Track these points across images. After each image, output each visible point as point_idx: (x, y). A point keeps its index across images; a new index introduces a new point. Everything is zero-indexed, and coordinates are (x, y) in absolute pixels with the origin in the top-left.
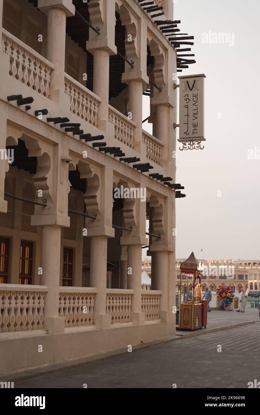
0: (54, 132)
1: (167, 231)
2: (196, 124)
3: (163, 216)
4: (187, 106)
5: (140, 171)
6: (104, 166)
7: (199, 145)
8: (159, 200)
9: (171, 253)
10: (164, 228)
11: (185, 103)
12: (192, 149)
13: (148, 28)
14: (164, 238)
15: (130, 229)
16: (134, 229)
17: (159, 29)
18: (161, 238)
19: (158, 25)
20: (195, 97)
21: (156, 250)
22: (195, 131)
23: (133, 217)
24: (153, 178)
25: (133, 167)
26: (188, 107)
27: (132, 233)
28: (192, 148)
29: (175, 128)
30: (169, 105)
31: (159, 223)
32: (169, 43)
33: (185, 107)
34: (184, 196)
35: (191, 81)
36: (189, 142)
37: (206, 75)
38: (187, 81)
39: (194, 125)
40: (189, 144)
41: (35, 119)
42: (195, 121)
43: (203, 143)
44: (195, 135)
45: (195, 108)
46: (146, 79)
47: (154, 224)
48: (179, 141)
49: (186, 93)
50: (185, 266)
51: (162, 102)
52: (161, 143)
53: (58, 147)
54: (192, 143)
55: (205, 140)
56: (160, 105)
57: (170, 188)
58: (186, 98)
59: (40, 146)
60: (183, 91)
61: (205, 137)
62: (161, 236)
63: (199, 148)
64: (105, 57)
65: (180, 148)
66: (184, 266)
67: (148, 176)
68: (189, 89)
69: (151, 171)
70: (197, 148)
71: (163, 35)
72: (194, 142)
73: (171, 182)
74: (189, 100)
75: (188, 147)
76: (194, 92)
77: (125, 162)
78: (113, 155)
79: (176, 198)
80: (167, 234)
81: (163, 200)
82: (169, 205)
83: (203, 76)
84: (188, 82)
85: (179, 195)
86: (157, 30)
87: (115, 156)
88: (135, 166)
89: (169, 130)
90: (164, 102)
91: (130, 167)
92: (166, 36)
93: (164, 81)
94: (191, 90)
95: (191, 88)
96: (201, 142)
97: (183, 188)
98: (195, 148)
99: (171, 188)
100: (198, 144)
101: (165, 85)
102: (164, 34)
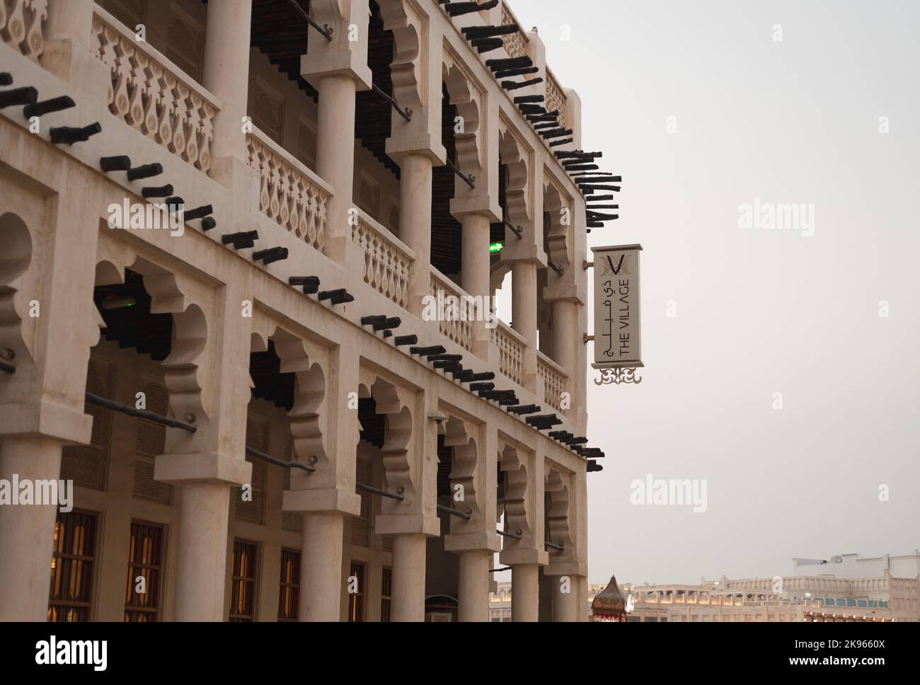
0: (419, 369)
1: (576, 537)
2: (626, 337)
3: (569, 508)
4: (608, 303)
5: (535, 428)
6: (485, 423)
7: (632, 375)
8: (562, 478)
9: (579, 578)
10: (569, 531)
11: (604, 297)
12: (619, 382)
13: (545, 166)
14: (571, 551)
15: (518, 536)
16: (525, 535)
17: (561, 164)
18: (565, 551)
19: (559, 158)
20: (623, 286)
21: (554, 574)
22: (623, 350)
23: (523, 513)
24: (555, 439)
25: (525, 422)
26: (610, 305)
27: (521, 543)
28: (618, 380)
29: (586, 342)
30: (577, 300)
31: (561, 523)
32: (575, 187)
33: (604, 304)
34: (600, 468)
35: (616, 256)
36: (613, 369)
37: (642, 246)
38: (608, 256)
39: (622, 337)
40: (613, 373)
41: (394, 351)
42: (625, 331)
43: (638, 372)
44: (624, 357)
45: (624, 306)
46: (543, 258)
47: (552, 523)
48: (595, 367)
49: (608, 278)
50: (602, 603)
51: (564, 296)
52: (563, 372)
53: (423, 395)
54: (618, 371)
55: (642, 365)
56: (561, 300)
57: (580, 455)
58: (606, 288)
59: (398, 395)
60: (602, 275)
61: (643, 360)
62: (565, 547)
63: (632, 380)
64: (484, 227)
65: (595, 379)
66: (599, 602)
67: (547, 435)
68: (611, 271)
69: (555, 428)
70: (627, 381)
71: (566, 174)
72: (622, 369)
73: (583, 445)
74: (613, 292)
75: (612, 378)
76: (622, 276)
77: (514, 413)
78: (497, 402)
79: (588, 471)
80: (575, 544)
81: (567, 478)
82: (578, 488)
83: (637, 248)
84: (611, 258)
85: (594, 467)
86: (557, 166)
87: (500, 404)
88: (528, 420)
89: (576, 346)
90: (568, 295)
91: (521, 422)
92: (571, 175)
93: (568, 256)
94: (616, 273)
95: (616, 270)
96: (635, 370)
97: (602, 455)
98: (624, 381)
99: (582, 455)
100: (629, 373)
101: (569, 263)
102: (569, 172)
